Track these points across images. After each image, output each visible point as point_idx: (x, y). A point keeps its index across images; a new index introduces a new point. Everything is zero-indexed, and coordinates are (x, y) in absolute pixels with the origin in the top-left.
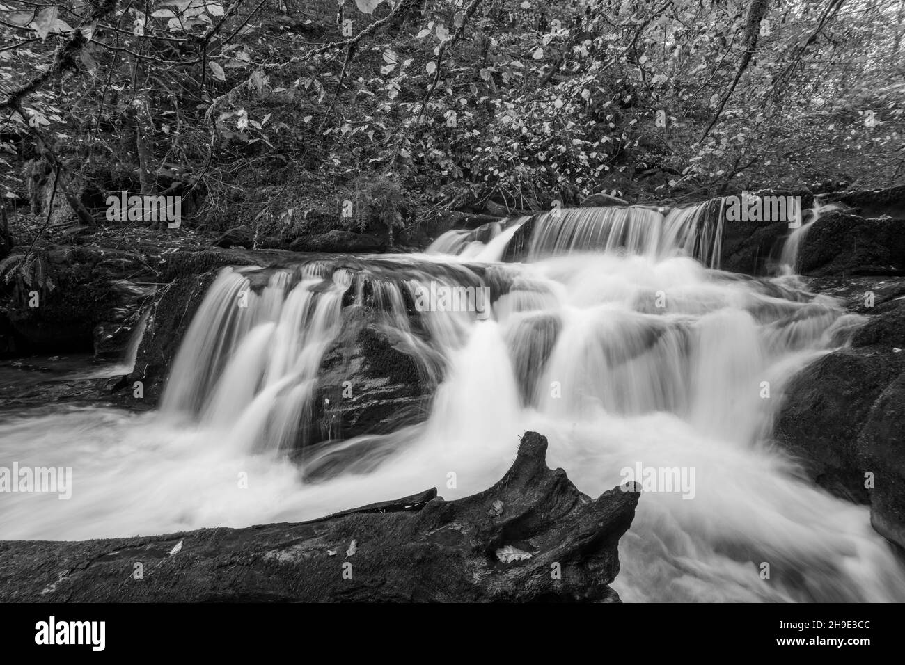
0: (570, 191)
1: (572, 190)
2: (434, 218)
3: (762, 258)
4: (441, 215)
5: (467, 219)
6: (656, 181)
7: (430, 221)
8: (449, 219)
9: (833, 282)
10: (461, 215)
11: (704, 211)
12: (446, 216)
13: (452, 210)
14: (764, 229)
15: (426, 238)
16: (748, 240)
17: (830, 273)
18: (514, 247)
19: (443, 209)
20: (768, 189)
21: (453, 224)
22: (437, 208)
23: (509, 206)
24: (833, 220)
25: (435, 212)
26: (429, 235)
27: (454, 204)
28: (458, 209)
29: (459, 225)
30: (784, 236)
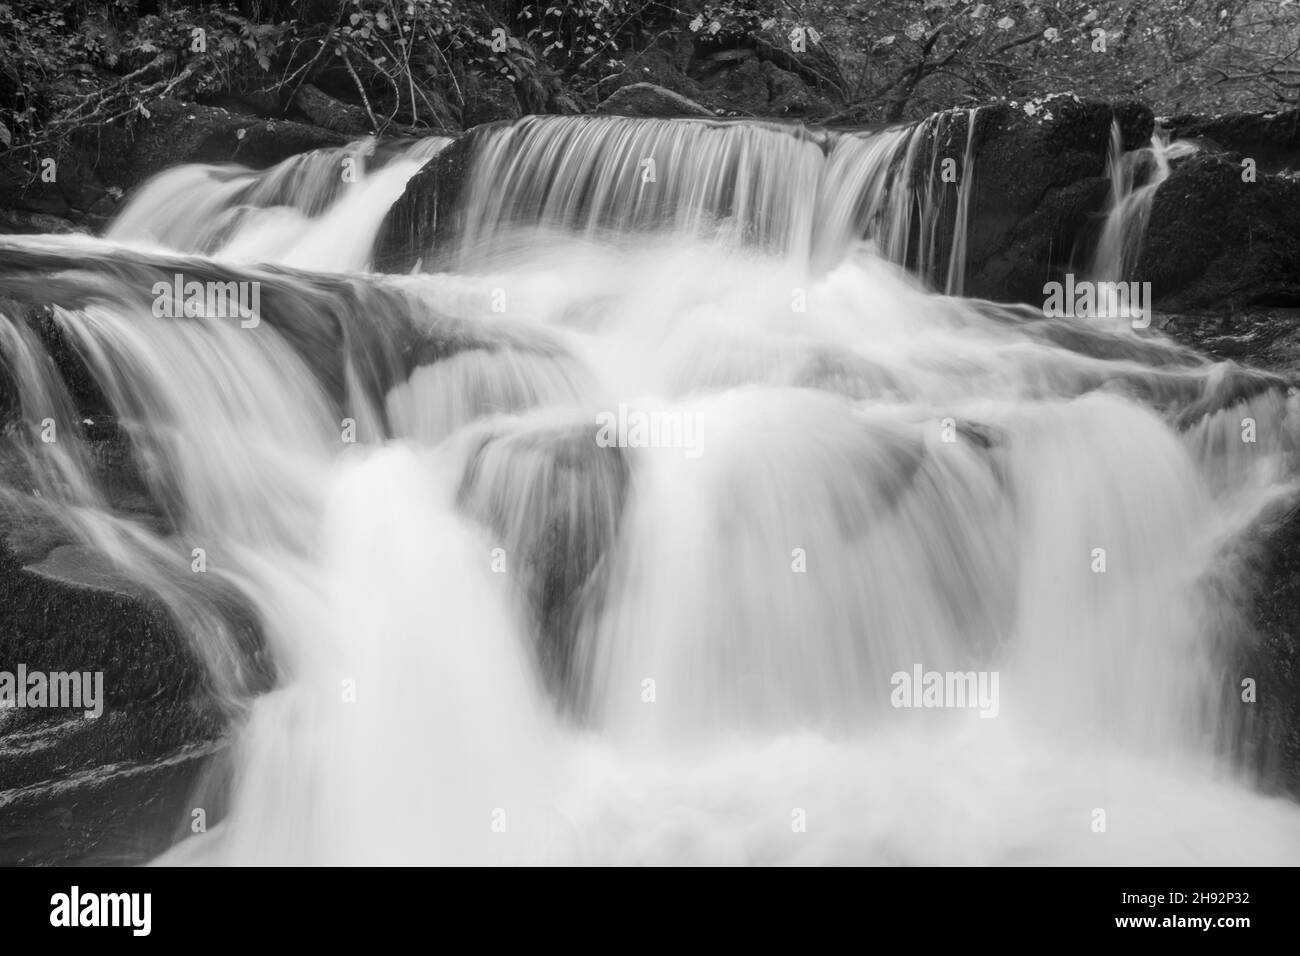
0: (538, 84)
1: (544, 83)
2: (121, 122)
3: (1059, 269)
4: (147, 113)
5: (241, 134)
6: (745, 83)
7: (107, 128)
8: (179, 128)
9: (1213, 323)
10: (219, 119)
11: (926, 143)
12: (165, 119)
13: (185, 98)
14: (1062, 194)
15: (95, 187)
16: (1028, 219)
17: (1204, 304)
18: (409, 227)
19: (153, 95)
20: (1068, 94)
21: (192, 146)
22: (131, 88)
23: (376, 110)
24: (1207, 174)
25: (125, 102)
26: (106, 176)
27: (190, 82)
28: (206, 99)
29: (215, 149)
30: (1098, 215)
